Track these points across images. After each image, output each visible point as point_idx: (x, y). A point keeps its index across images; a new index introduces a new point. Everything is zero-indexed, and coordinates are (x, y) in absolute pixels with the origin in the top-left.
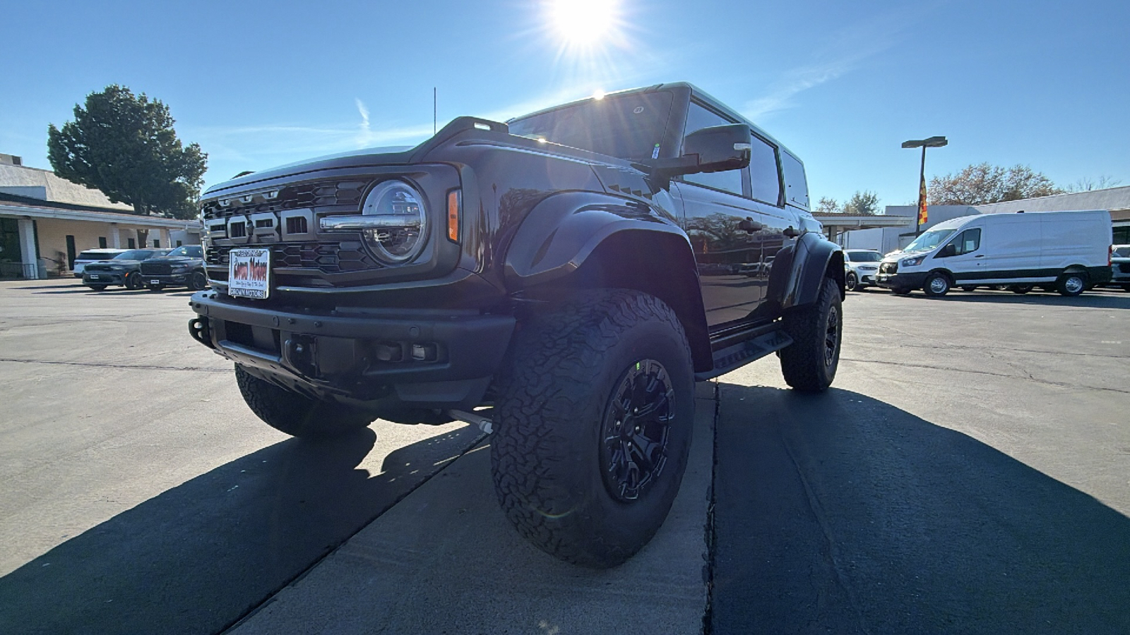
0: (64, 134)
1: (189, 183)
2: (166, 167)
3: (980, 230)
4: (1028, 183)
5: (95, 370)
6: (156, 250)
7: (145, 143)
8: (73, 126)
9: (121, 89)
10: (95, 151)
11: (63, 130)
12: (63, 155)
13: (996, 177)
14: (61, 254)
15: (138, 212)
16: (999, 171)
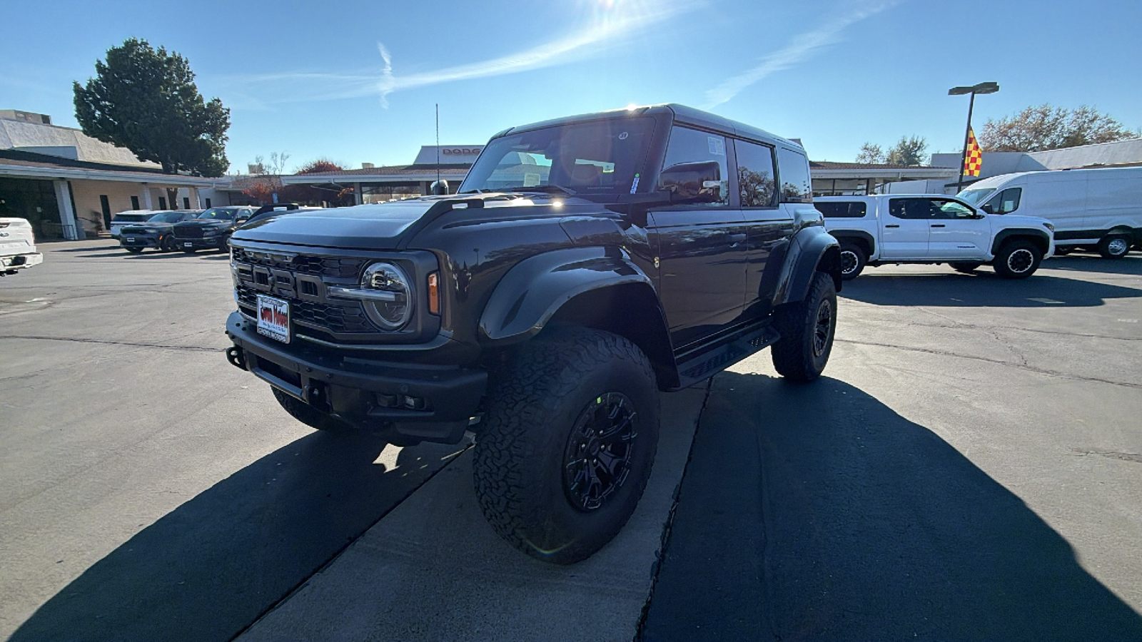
0: (88, 91)
1: (213, 139)
2: (189, 124)
3: (1021, 189)
4: (1092, 126)
5: (143, 352)
6: (186, 211)
7: (168, 98)
8: (96, 83)
9: (139, 42)
10: (120, 109)
11: (87, 87)
12: (89, 113)
13: (1057, 119)
14: (97, 214)
15: (166, 170)
16: (1061, 114)
